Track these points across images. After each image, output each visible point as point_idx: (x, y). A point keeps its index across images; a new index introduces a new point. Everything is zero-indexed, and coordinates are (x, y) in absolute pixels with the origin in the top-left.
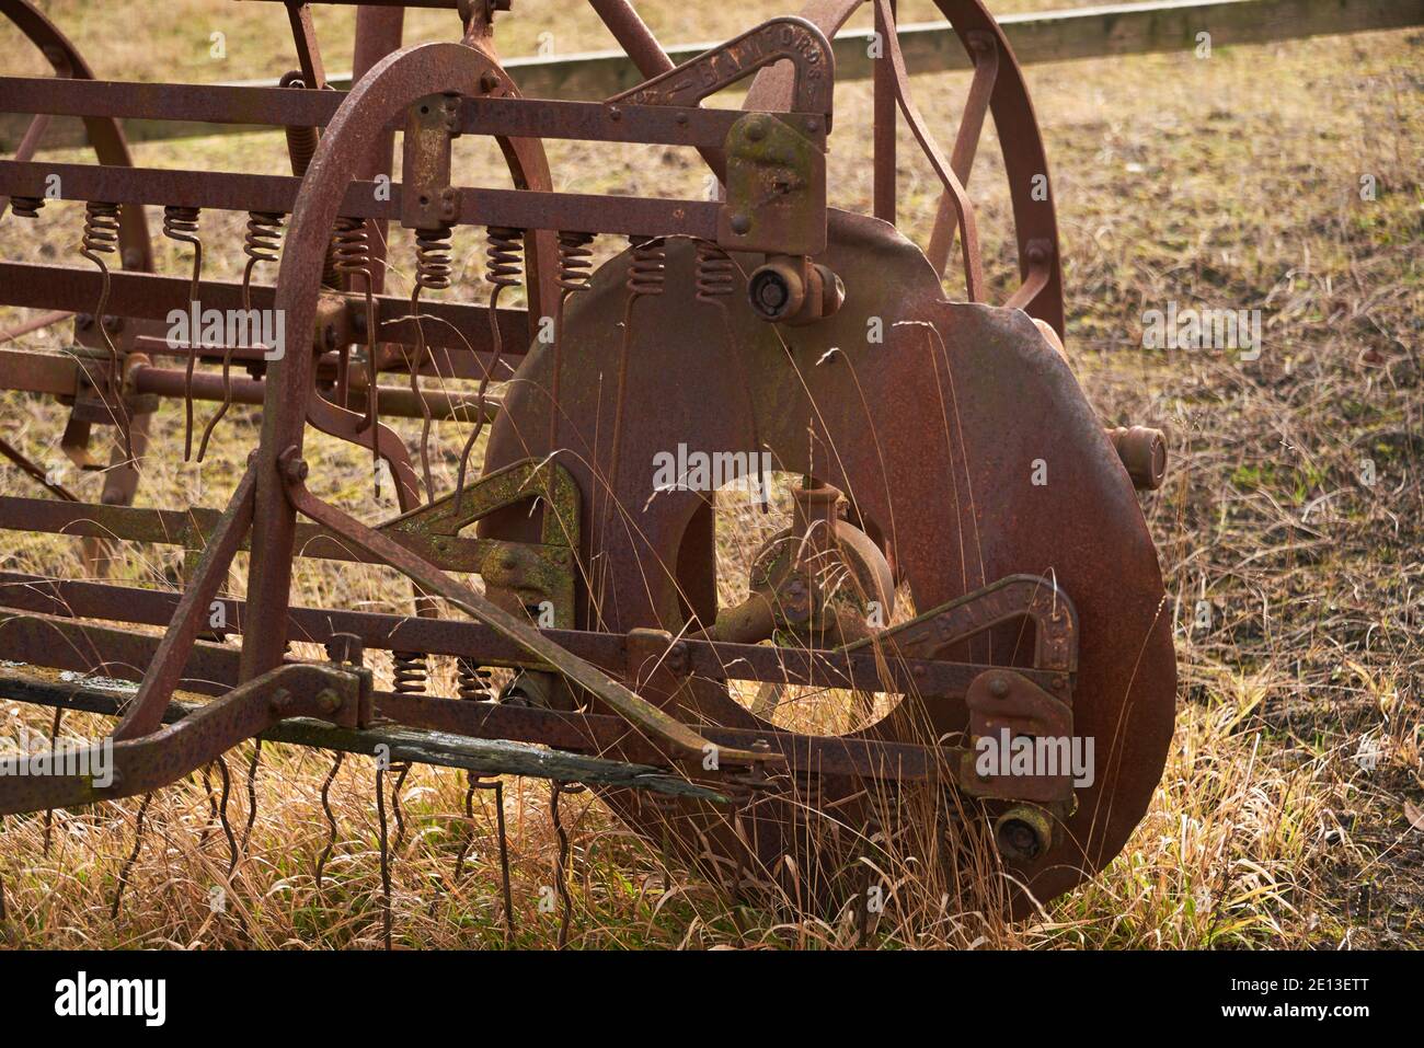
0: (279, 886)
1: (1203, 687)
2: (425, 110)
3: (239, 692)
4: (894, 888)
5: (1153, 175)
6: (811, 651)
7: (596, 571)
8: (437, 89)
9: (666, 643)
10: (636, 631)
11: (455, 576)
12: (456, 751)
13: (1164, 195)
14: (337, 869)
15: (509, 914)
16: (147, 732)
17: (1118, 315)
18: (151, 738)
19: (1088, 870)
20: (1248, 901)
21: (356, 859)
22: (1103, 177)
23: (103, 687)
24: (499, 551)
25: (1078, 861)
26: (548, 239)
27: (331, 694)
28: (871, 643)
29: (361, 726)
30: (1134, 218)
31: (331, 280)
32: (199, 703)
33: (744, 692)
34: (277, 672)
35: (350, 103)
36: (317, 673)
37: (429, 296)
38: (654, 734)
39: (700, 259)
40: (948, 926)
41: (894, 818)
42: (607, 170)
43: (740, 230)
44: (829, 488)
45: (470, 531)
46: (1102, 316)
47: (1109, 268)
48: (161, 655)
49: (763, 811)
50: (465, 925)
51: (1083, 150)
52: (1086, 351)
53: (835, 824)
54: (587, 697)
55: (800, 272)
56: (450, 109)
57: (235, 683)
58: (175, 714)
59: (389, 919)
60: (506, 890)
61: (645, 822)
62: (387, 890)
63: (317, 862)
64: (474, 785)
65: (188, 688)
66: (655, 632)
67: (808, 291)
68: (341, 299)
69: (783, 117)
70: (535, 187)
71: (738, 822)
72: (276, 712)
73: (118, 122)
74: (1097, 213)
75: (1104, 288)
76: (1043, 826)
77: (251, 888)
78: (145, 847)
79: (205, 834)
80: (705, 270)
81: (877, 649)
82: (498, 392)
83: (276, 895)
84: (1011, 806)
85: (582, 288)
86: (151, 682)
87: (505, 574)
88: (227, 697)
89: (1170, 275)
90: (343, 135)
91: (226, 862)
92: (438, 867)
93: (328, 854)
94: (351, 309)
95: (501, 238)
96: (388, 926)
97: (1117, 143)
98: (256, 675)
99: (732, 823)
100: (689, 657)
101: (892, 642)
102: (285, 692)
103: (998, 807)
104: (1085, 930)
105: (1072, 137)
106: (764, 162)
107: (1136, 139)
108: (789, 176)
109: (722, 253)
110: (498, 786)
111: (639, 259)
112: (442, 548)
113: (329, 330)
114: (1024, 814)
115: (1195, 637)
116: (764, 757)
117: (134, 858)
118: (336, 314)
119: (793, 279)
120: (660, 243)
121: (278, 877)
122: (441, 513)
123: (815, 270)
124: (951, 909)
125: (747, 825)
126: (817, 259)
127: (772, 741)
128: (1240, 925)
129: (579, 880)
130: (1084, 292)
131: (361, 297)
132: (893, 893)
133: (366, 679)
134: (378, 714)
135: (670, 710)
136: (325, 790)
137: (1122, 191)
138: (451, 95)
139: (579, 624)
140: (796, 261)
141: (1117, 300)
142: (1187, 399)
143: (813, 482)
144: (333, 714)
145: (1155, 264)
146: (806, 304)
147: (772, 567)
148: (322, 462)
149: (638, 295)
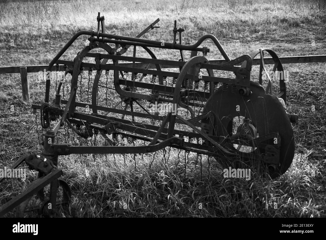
0: (172, 167)
1: (303, 151)
2: (197, 65)
3: (166, 140)
4: (253, 174)
5: (304, 80)
6: (244, 141)
7: (216, 128)
8: (199, 62)
9: (224, 138)
10: (221, 136)
11: (197, 127)
12: (195, 150)
13: (306, 83)
14: (180, 165)
15: (201, 173)
16: (154, 144)
17: (297, 99)
18: (155, 145)
19: (280, 174)
20: (305, 181)
21: (182, 164)
22: (297, 80)
23: (150, 138)
24: (203, 124)
25: (279, 173)
26: (212, 83)
27: (179, 141)
28: (252, 140)
29: (182, 146)
30: (301, 86)
31: (184, 87)
32: (161, 141)
33: (236, 146)
34: (172, 138)
35: (187, 63)
36: (177, 138)
37: (196, 90)
38: (222, 150)
39: (232, 87)
40: (260, 180)
41: (254, 164)
42: (227, 75)
43: (238, 83)
44: (248, 119)
45: (200, 121)
46: (295, 99)
47: (296, 92)
48: (157, 134)
49: (236, 162)
50: (195, 174)
51: (294, 76)
52: (292, 104)
53: (246, 165)
54: (214, 145)
55: (246, 89)
56: (200, 65)
57: (166, 139)
58: (158, 142)
59: (185, 172)
60: (201, 170)
61: (220, 162)
62: (185, 169)
63: (177, 164)
64: (198, 156)
65: (160, 139)
66: (223, 136)
67: (247, 92)
68: (185, 90)
69: (245, 68)
70: (211, 76)
71: (233, 163)
72: (171, 143)
73: (160, 65)
74: (295, 85)
75: (295, 95)
76: (275, 167)
77: (167, 166)
78: (154, 160)
79: (163, 159)
80: (233, 88)
81: (253, 141)
82: (204, 103)
83: (171, 168)
84: (270, 164)
85: (216, 90)
86: (155, 138)
87: (204, 128)
88: (165, 141)
89: (305, 94)
90: (185, 68)
91: (165, 163)
92: (193, 166)
93: (178, 163)
94: (186, 91)
95: (206, 82)
96: (185, 173)
97: (300, 75)
98: (169, 138)
99: (232, 164)
100: (227, 140)
101: (255, 140)
102: (173, 140)
103: (268, 164)
104: (281, 183)
105: (293, 74)
106: (242, 74)
107: (302, 75)
108: (245, 76)
109: (235, 86)
110: (201, 156)
111: (224, 86)
112: (196, 123)
113: (183, 93)
114: (272, 165)
115: (302, 144)
116: (236, 154)
117: (153, 161)
118: (184, 91)
119: (245, 90)
120: (227, 84)
121: (172, 166)
122: (196, 119)
123: (248, 89)
124: (261, 178)
125: (234, 164)
126: (248, 88)
127: (237, 152)
128: (303, 184)
129: (211, 169)
130: (292, 95)
131: (187, 89)
132: (253, 175)
133: (184, 140)
134: (185, 145)
135: (224, 147)
136: (178, 155)
137: (299, 82)
138: (200, 63)
139: (213, 135)
140: (245, 88)
141: (297, 97)
142: (305, 111)
143: (246, 118)
144: (179, 144)
145: (303, 92)
146: (246, 94)
147: (240, 129)
148: (184, 112)
149: (224, 91)
